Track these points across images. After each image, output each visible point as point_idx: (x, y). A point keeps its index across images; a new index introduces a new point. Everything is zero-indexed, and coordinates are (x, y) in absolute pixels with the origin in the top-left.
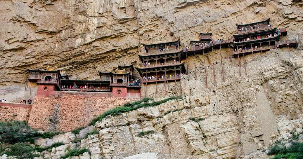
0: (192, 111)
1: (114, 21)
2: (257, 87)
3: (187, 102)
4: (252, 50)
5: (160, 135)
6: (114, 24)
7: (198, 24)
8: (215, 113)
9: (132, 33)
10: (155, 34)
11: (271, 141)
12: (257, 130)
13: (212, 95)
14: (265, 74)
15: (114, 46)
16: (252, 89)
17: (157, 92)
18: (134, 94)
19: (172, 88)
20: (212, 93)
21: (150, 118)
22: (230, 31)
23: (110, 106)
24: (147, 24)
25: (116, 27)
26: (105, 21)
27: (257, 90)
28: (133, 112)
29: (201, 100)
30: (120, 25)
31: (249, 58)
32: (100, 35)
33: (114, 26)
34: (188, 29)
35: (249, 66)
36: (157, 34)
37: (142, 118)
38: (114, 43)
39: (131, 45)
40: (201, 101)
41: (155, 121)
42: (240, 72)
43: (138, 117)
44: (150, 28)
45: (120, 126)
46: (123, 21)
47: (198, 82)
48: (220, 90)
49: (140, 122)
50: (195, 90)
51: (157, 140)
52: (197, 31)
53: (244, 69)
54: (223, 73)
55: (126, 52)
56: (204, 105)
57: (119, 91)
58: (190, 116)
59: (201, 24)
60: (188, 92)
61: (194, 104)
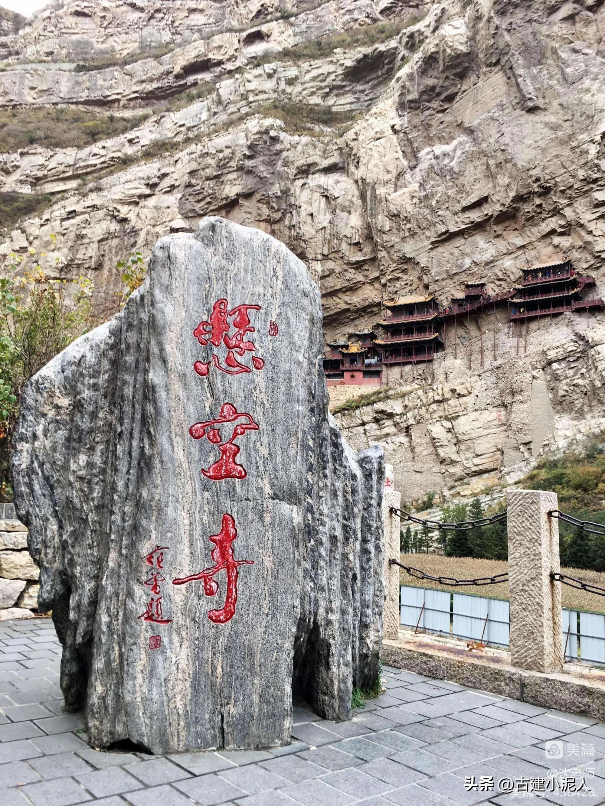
0: (446, 406)
1: (345, 267)
2: (534, 373)
3: (438, 394)
4: (538, 313)
5: (402, 438)
6: (346, 271)
7: (464, 268)
8: (477, 407)
9: (372, 282)
10: (403, 283)
11: (541, 450)
12: (526, 435)
13: (476, 382)
14: (549, 353)
15: (346, 303)
16: (528, 375)
17: (402, 377)
18: (372, 379)
19: (421, 372)
20: (476, 378)
21: (391, 416)
22: (512, 277)
23: (341, 397)
24: (391, 270)
25: (348, 275)
26: (332, 267)
27: (534, 377)
28: (369, 409)
29: (460, 389)
30: (353, 271)
31: (534, 326)
32: (326, 288)
33: (345, 274)
34: (451, 277)
35: (530, 339)
36: (406, 284)
37: (379, 416)
38: (347, 298)
39: (370, 301)
40: (458, 391)
41: (397, 418)
42: (518, 347)
43: (375, 415)
44: (396, 274)
45: (352, 427)
46: (358, 266)
47: (458, 362)
48: (488, 374)
49: (377, 421)
50: (452, 375)
51: (398, 444)
52: (463, 280)
53: (524, 343)
54: (495, 347)
55: (364, 311)
56: (464, 396)
57: (352, 376)
58: (441, 413)
59: (469, 269)
60: (442, 377)
61: (448, 395)
